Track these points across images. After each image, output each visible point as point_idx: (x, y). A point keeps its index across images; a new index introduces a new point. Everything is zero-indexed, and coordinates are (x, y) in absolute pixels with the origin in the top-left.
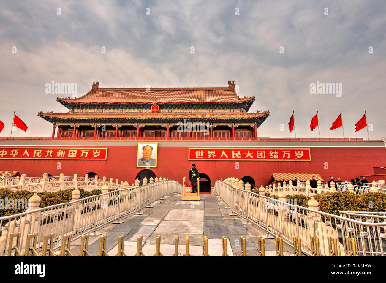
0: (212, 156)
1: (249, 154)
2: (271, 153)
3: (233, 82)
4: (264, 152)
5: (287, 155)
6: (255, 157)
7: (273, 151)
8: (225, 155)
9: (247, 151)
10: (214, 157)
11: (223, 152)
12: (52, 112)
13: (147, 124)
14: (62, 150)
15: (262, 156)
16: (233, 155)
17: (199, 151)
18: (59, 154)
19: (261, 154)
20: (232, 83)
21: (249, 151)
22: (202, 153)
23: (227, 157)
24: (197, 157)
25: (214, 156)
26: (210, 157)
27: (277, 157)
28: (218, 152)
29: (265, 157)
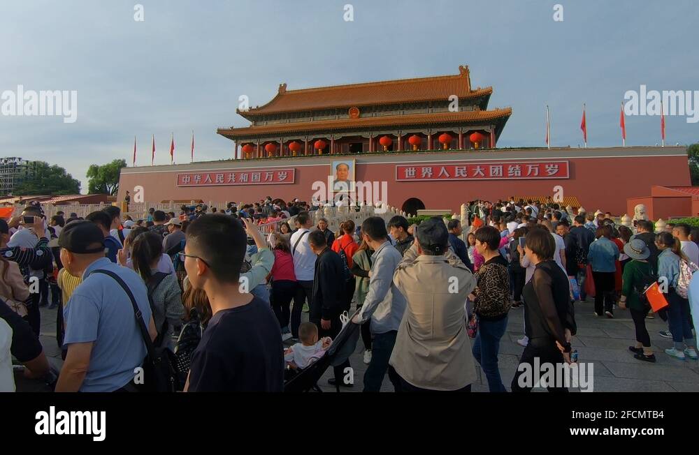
0: (427, 174)
1: (478, 170)
2: (511, 169)
3: (467, 67)
4: (501, 167)
5: (533, 171)
6: (487, 174)
7: (513, 165)
8: (446, 173)
9: (475, 166)
10: (429, 176)
11: (443, 169)
12: (232, 128)
13: (344, 135)
14: (245, 173)
15: (497, 173)
16: (457, 172)
17: (410, 169)
18: (242, 178)
19: (496, 170)
20: (464, 67)
21: (478, 167)
22: (413, 171)
23: (448, 175)
24: (407, 177)
25: (430, 174)
26: (424, 176)
27: (519, 174)
28: (436, 170)
29: (501, 175)
